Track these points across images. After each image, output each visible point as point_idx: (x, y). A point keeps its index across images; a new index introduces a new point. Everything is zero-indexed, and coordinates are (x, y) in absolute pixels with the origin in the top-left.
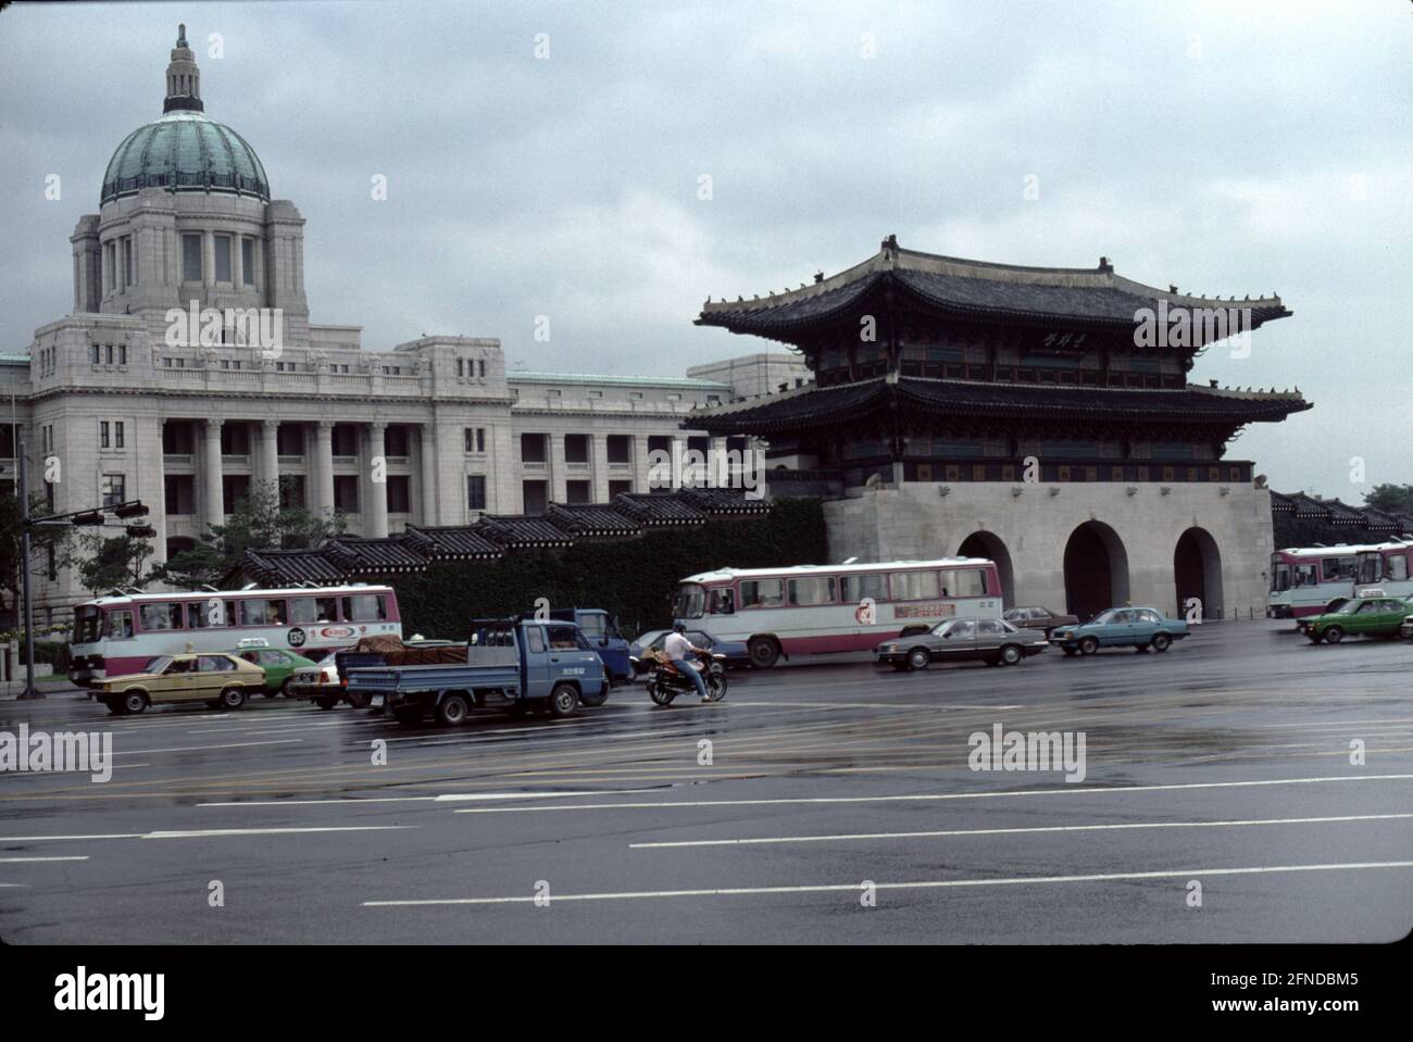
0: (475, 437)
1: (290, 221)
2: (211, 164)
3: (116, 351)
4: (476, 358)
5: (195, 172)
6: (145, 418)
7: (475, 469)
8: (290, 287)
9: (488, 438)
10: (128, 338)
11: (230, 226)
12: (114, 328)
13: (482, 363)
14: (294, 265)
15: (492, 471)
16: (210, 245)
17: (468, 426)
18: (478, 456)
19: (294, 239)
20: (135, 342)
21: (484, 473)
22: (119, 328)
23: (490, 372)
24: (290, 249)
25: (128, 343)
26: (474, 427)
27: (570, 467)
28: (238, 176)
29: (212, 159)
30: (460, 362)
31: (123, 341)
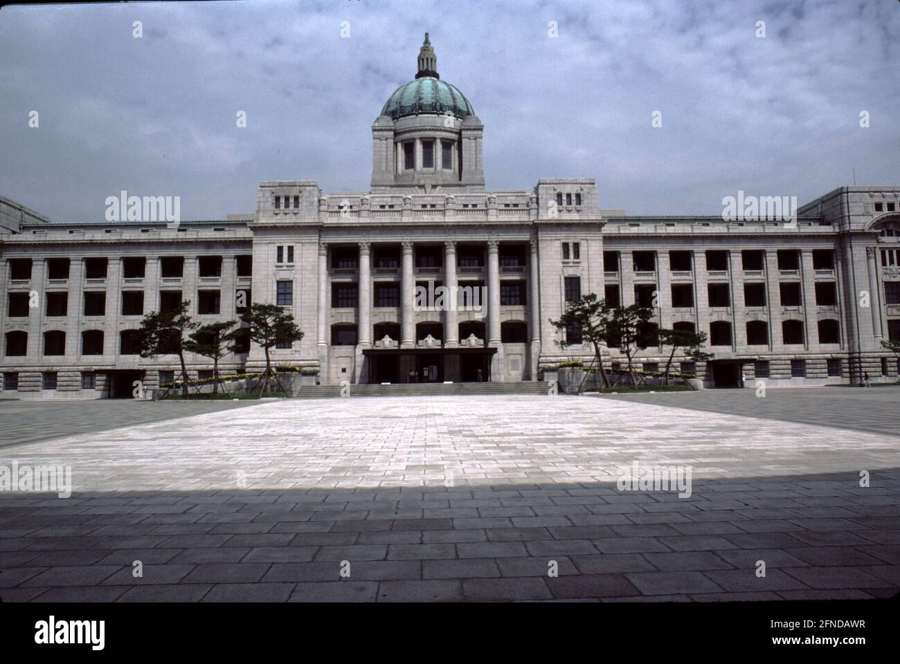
0: (571, 249)
1: (473, 127)
2: (420, 99)
3: (292, 200)
4: (573, 193)
5: (411, 104)
6: (308, 243)
7: (571, 272)
8: (474, 168)
9: (583, 249)
10: (300, 192)
11: (431, 134)
12: (293, 186)
13: (578, 196)
14: (476, 154)
15: (585, 273)
16: (419, 148)
17: (567, 241)
18: (574, 263)
19: (475, 139)
20: (305, 194)
21: (579, 275)
22: (296, 186)
23: (585, 202)
24: (473, 145)
25: (300, 195)
26: (571, 242)
27: (674, 274)
28: (438, 104)
29: (422, 96)
30: (559, 195)
31: (297, 194)
